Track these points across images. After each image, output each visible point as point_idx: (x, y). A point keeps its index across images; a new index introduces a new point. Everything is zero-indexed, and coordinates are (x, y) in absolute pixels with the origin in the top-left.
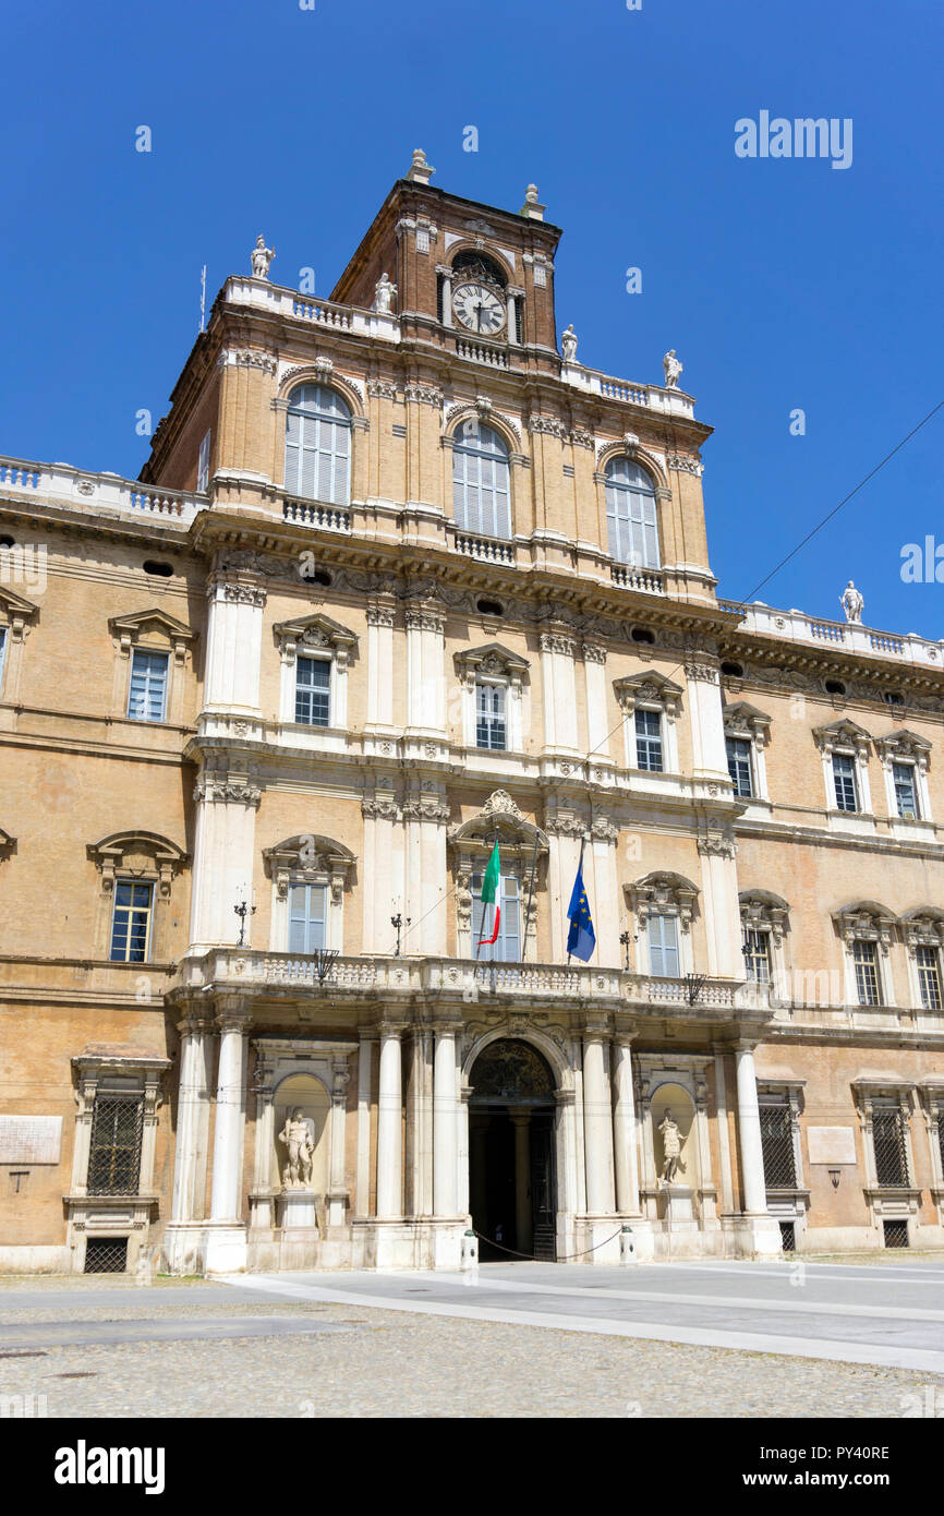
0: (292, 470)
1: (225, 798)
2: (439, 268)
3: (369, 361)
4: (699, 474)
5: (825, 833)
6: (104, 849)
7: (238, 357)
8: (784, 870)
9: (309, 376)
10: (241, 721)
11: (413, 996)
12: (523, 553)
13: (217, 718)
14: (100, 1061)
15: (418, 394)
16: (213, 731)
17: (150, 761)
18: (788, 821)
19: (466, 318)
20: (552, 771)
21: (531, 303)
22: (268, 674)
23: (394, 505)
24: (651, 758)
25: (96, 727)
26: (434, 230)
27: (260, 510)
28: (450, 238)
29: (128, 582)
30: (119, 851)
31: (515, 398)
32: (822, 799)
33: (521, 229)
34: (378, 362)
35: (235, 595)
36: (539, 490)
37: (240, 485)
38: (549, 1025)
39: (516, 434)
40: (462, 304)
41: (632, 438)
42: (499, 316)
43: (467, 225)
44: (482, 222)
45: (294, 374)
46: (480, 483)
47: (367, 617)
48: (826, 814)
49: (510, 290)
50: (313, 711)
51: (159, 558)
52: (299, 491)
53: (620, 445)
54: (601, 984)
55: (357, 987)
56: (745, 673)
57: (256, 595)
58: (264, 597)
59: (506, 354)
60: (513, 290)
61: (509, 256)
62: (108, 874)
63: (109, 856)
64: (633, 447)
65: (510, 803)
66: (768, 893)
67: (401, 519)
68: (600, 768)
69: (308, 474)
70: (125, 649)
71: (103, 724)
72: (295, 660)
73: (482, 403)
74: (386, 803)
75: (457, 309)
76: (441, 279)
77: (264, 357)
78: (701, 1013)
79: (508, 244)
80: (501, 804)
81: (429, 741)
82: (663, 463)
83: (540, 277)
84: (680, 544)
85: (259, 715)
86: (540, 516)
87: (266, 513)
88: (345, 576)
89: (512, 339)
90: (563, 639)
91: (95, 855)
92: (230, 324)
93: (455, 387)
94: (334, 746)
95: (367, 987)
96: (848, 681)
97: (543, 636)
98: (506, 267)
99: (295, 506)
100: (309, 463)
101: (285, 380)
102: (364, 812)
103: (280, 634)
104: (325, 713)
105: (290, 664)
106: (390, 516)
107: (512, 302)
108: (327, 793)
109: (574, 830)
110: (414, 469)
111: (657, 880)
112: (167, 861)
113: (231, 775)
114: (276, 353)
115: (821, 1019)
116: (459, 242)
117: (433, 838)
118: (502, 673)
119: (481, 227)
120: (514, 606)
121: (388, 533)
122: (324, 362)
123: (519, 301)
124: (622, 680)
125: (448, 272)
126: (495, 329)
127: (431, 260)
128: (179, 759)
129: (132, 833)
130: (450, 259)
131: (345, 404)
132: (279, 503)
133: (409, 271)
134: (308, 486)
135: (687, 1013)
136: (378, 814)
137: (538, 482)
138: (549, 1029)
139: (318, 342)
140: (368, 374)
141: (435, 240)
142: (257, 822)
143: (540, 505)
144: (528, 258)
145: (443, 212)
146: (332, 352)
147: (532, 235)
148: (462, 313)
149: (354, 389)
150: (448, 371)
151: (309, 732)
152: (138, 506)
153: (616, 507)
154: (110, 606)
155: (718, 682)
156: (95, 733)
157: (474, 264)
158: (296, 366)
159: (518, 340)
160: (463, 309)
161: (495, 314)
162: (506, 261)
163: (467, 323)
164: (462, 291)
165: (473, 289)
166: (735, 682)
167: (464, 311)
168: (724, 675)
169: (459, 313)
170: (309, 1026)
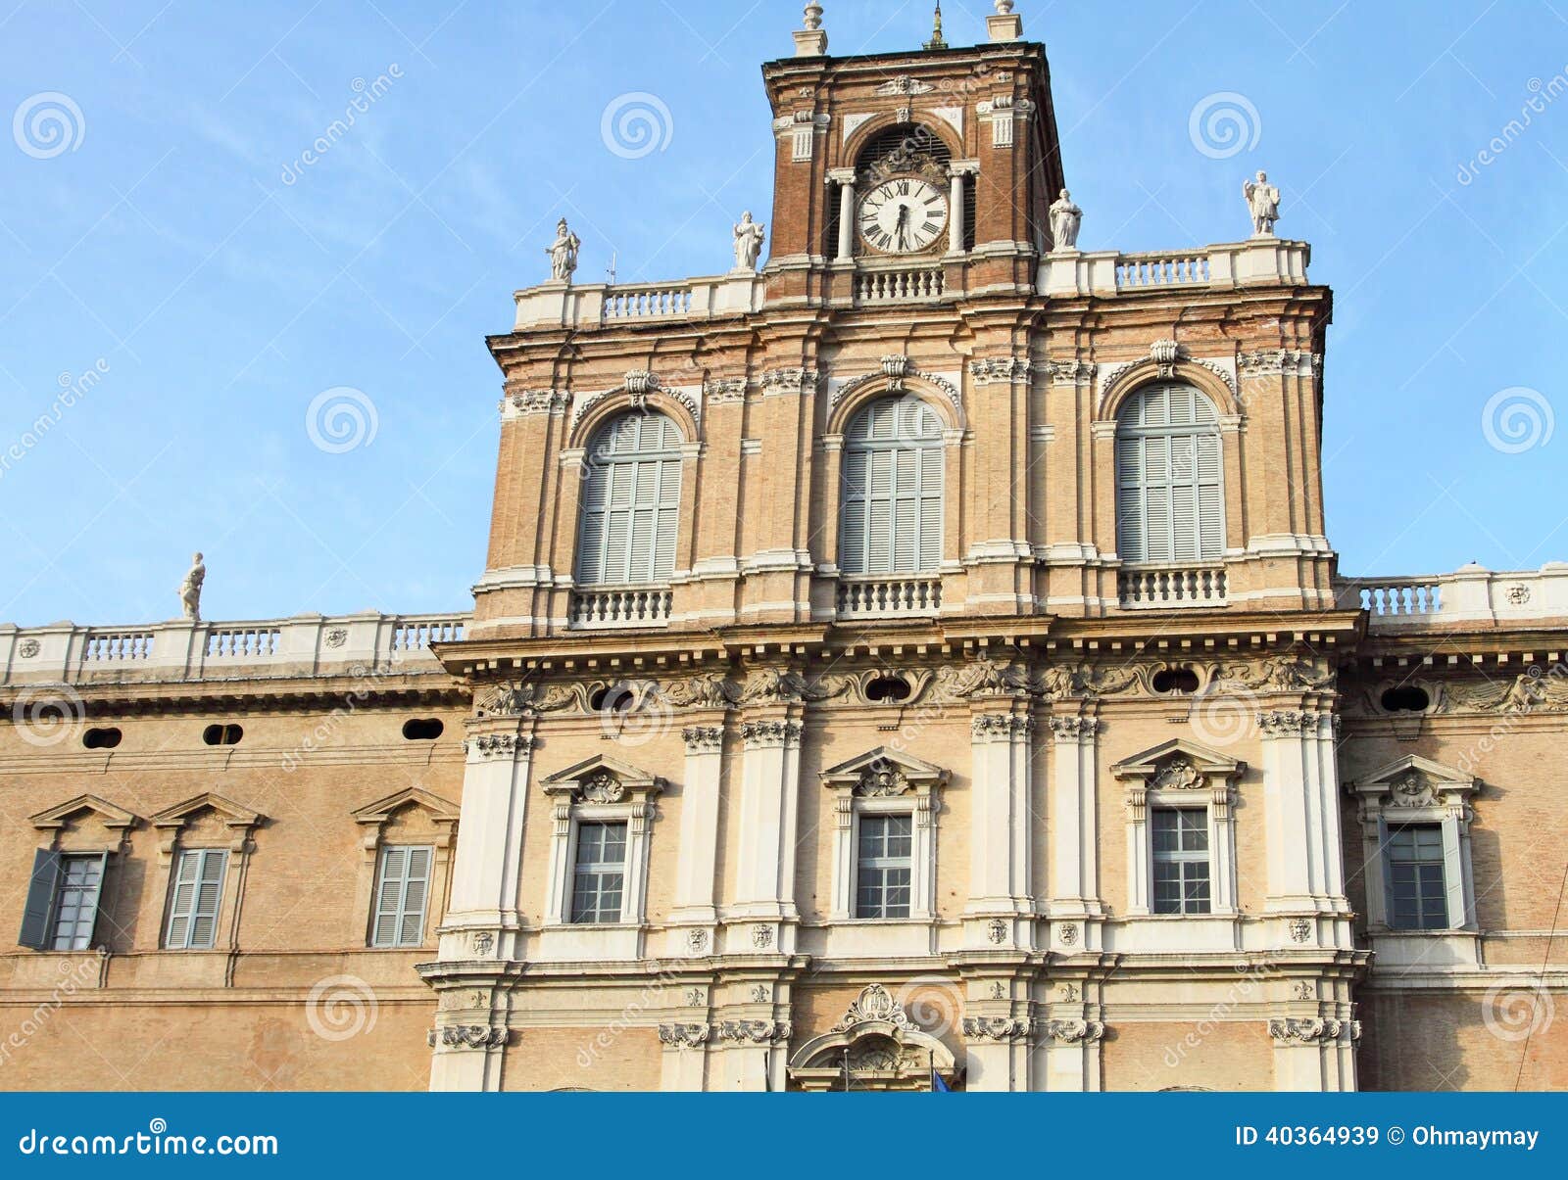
2: (832, 175)
3: (709, 353)
7: (515, 406)
9: (618, 403)
10: (483, 931)
12: (949, 587)
13: (453, 932)
15: (777, 384)
16: (452, 950)
19: (879, 238)
20: (974, 939)
21: (986, 179)
22: (533, 857)
24: (1187, 890)
25: (328, 965)
26: (824, 118)
27: (530, 620)
28: (851, 123)
29: (384, 755)
31: (952, 339)
33: (971, 66)
34: (722, 351)
35: (491, 751)
36: (981, 480)
37: (502, 593)
39: (953, 397)
40: (873, 217)
42: (938, 214)
43: (880, 92)
44: (903, 79)
45: (594, 406)
46: (892, 492)
47: (683, 742)
49: (955, 168)
50: (600, 901)
51: (422, 714)
52: (600, 578)
53: (1145, 362)
56: (1434, 703)
57: (518, 744)
59: (943, 274)
60: (958, 167)
61: (951, 114)
64: (1172, 360)
65: (889, 1003)
67: (742, 582)
68: (1070, 922)
69: (616, 547)
70: (369, 848)
72: (569, 828)
73: (893, 365)
74: (697, 1026)
75: (862, 226)
76: (835, 189)
77: (552, 396)
79: (950, 98)
80: (874, 1005)
81: (761, 921)
83: (1003, 130)
85: (510, 921)
86: (981, 522)
87: (538, 623)
89: (954, 248)
90: (1008, 718)
92: (508, 361)
93: (847, 353)
94: (620, 948)
97: (976, 717)
98: (946, 135)
99: (591, 600)
100: (616, 530)
101: (581, 418)
102: (663, 1042)
103: (552, 793)
104: (614, 901)
105: (563, 836)
106: (724, 581)
107: (956, 184)
108: (610, 1019)
113: (468, 1010)
114: (569, 384)
116: (867, 123)
118: (902, 792)
119: (905, 86)
121: (716, 608)
122: (637, 377)
123: (968, 180)
124: (1126, 762)
125: (845, 175)
127: (818, 167)
130: (851, 154)
131: (676, 428)
132: (562, 603)
134: (614, 565)
136: (683, 1045)
139: (629, 349)
140: (707, 373)
141: (825, 134)
142: (503, 1077)
143: (982, 504)
144: (984, 107)
145: (842, 88)
146: (653, 357)
147: (993, 69)
148: (875, 230)
149: (683, 403)
153: (1143, 471)
154: (357, 792)
156: (328, 973)
157: (887, 147)
158: (597, 394)
159: (968, 243)
160: (875, 223)
161: (930, 214)
162: (948, 124)
163: (881, 244)
164: (876, 196)
165: (893, 187)
166: (1407, 721)
167: (877, 227)
168: (1384, 713)
169: (869, 232)
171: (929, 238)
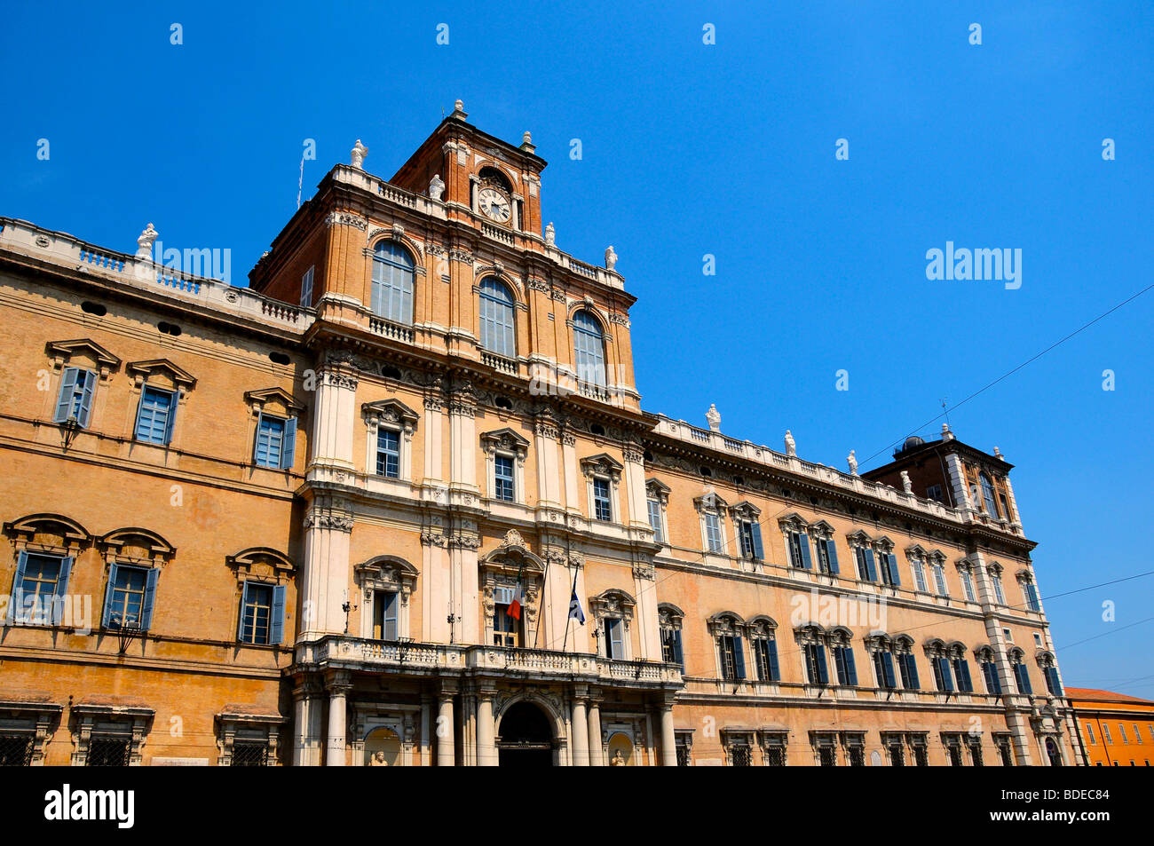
0: (374, 297)
1: (329, 526)
2: (471, 176)
3: (426, 230)
4: (628, 327)
5: (702, 566)
6: (239, 560)
7: (342, 218)
8: (679, 590)
9: (388, 236)
10: (341, 471)
11: (463, 671)
12: (523, 368)
13: (324, 468)
14: (237, 717)
15: (458, 255)
16: (321, 477)
17: (272, 497)
18: (683, 558)
19: (487, 210)
20: (545, 518)
21: (527, 206)
22: (358, 439)
23: (442, 327)
24: (604, 512)
25: (234, 469)
26: (469, 152)
27: (355, 323)
28: (477, 158)
29: (259, 366)
30: (250, 562)
31: (518, 265)
32: (700, 544)
33: (522, 158)
34: (432, 231)
35: (337, 380)
36: (533, 328)
37: (341, 305)
38: (549, 693)
39: (519, 289)
40: (484, 201)
41: (589, 299)
42: (507, 211)
43: (489, 151)
44: (498, 151)
45: (378, 233)
46: (495, 319)
47: (424, 403)
48: (703, 554)
49: (515, 196)
50: (388, 466)
51: (281, 352)
52: (379, 313)
53: (581, 303)
54: (585, 665)
55: (425, 665)
56: (654, 460)
57: (351, 382)
58: (356, 383)
59: (512, 236)
60: (517, 196)
61: (514, 174)
62: (242, 578)
63: (243, 564)
64: (590, 305)
65: (520, 539)
66: (672, 605)
67: (448, 338)
68: (574, 517)
69: (385, 302)
70: (256, 414)
71: (239, 467)
72: (376, 429)
73: (498, 266)
74: (438, 535)
75: (481, 203)
76: (472, 182)
77: (360, 220)
78: (642, 684)
79: (513, 167)
80: (514, 539)
81: (468, 493)
82: (607, 317)
83: (533, 190)
85: (353, 468)
86: (534, 345)
87: (359, 325)
88: (410, 374)
89: (516, 227)
90: (550, 429)
91: (232, 563)
92: (337, 195)
93: (480, 253)
94: (403, 492)
95: (432, 665)
96: (713, 468)
97: (538, 426)
98: (512, 181)
99: (376, 323)
100: (386, 294)
101: (372, 236)
102: (422, 540)
103: (367, 411)
104: (396, 469)
105: (373, 433)
106: (440, 335)
107: (515, 203)
108: (398, 526)
109: (559, 559)
110: (456, 306)
111: (610, 595)
112: (284, 570)
113: (334, 509)
114: (367, 217)
115: (702, 689)
116: (483, 161)
117: (469, 561)
118: (511, 449)
119: (497, 154)
120: (519, 404)
121: (439, 347)
122: (399, 227)
123: (520, 203)
124: (586, 459)
125: (476, 179)
126: (506, 220)
127: (467, 170)
128: (291, 497)
129: (260, 549)
130: (477, 171)
131: (410, 258)
132: (367, 319)
133: (452, 175)
134: (385, 310)
135: (634, 684)
136: (432, 543)
137: (533, 322)
138: (550, 697)
139: (394, 214)
140: (426, 238)
141: (470, 157)
142: (351, 545)
143: (534, 337)
144: (525, 176)
145: (474, 142)
146: (403, 221)
147: (528, 163)
148: (485, 206)
149: (417, 248)
150: (477, 243)
151: (386, 481)
152: (267, 313)
153: (579, 344)
154: (246, 382)
155: (642, 463)
156: (234, 473)
157: (491, 175)
158: (380, 228)
159: (521, 228)
161: (504, 210)
162: (512, 177)
163: (487, 214)
164: (484, 192)
165: (491, 191)
170: (387, 694)
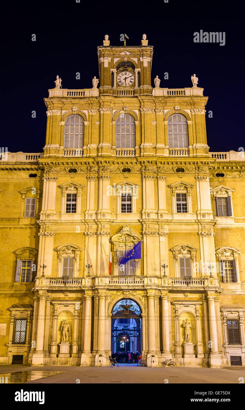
0: (67, 141)
1: (45, 236)
2: (112, 70)
3: (89, 104)
7: (50, 113)
9: (71, 113)
10: (49, 214)
11: (92, 287)
12: (137, 151)
13: (43, 214)
15: (103, 110)
16: (42, 218)
17: (30, 228)
19: (121, 83)
20: (144, 217)
21: (143, 73)
22: (58, 200)
23: (95, 145)
27: (55, 155)
28: (116, 60)
29: (25, 180)
30: (22, 253)
31: (136, 103)
33: (139, 50)
34: (92, 104)
35: (48, 180)
36: (143, 131)
37: (49, 149)
39: (136, 115)
40: (120, 79)
42: (133, 79)
43: (121, 54)
45: (66, 113)
46: (125, 133)
47: (87, 179)
50: (72, 209)
51: (33, 172)
52: (69, 147)
53: (173, 110)
54: (151, 281)
55: (76, 286)
56: (225, 175)
57: (54, 178)
58: (57, 179)
59: (134, 91)
60: (137, 70)
61: (136, 60)
64: (178, 110)
65: (129, 228)
66: (231, 247)
67: (97, 149)
68: (162, 214)
69: (72, 142)
70: (24, 198)
71: (18, 219)
72: (66, 195)
74: (92, 233)
75: (118, 81)
76: (113, 73)
77: (58, 111)
79: (135, 56)
80: (126, 229)
81: (104, 213)
82: (189, 113)
83: (146, 63)
84: (195, 138)
85: (54, 212)
86: (143, 139)
87: (57, 155)
88: (80, 169)
89: (136, 86)
90: (149, 176)
91: (15, 254)
92: (48, 104)
93: (117, 105)
94: (76, 218)
95: (79, 286)
97: (143, 176)
98: (134, 63)
99: (67, 151)
100: (72, 138)
101: (64, 116)
102: (84, 236)
103: (61, 188)
104: (75, 209)
105: (64, 197)
106: (94, 149)
107: (136, 74)
108: (74, 231)
109: (151, 234)
110: (101, 134)
111: (183, 247)
112: (34, 254)
113: (47, 230)
114: (61, 109)
116: (119, 60)
117: (105, 241)
119: (126, 53)
120: (134, 169)
122: (75, 108)
123: (139, 73)
124: (170, 186)
125: (115, 70)
127: (109, 68)
129: (24, 248)
130: (115, 66)
132: (62, 152)
133: (102, 74)
134: (72, 145)
135: (186, 288)
136: (89, 236)
138: (138, 295)
139: (73, 102)
140: (88, 108)
141: (111, 61)
142: (54, 242)
143: (143, 135)
144: (142, 58)
145: (113, 53)
146: (78, 104)
147: (143, 51)
148: (120, 82)
149: (84, 114)
150: (114, 101)
151: (69, 215)
152: (28, 159)
153: (173, 131)
154: (20, 187)
155: (208, 180)
156: (16, 222)
157: (123, 66)
158: (67, 111)
159: (139, 86)
160: (120, 80)
161: (131, 79)
162: (134, 61)
163: (121, 84)
164: (120, 75)
165: (124, 73)
166: (221, 179)
167: (121, 81)
168: (216, 177)
169: (119, 82)
170: (68, 297)
171: (131, 84)
